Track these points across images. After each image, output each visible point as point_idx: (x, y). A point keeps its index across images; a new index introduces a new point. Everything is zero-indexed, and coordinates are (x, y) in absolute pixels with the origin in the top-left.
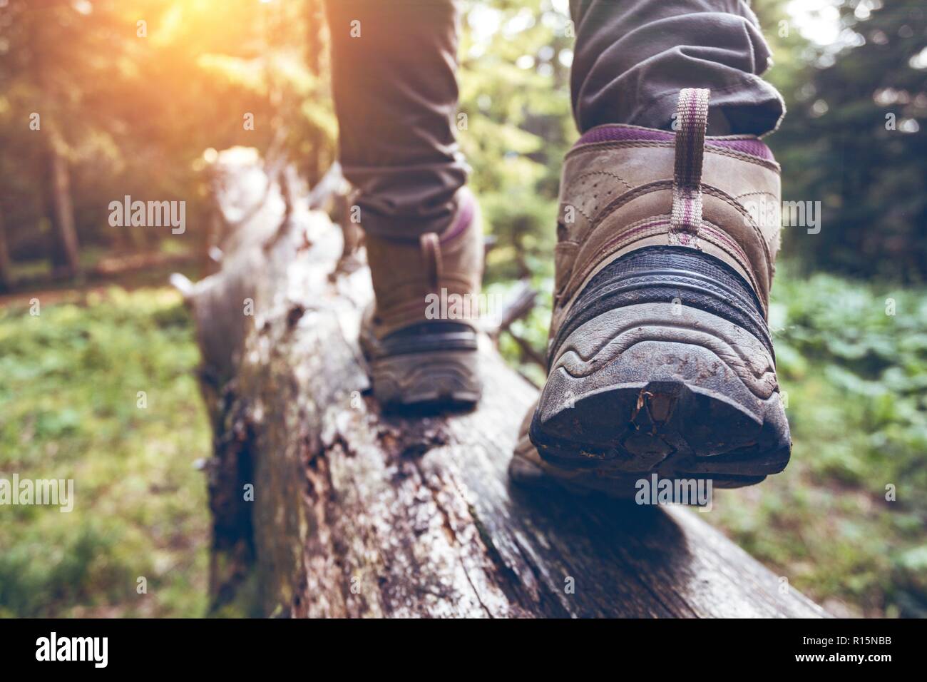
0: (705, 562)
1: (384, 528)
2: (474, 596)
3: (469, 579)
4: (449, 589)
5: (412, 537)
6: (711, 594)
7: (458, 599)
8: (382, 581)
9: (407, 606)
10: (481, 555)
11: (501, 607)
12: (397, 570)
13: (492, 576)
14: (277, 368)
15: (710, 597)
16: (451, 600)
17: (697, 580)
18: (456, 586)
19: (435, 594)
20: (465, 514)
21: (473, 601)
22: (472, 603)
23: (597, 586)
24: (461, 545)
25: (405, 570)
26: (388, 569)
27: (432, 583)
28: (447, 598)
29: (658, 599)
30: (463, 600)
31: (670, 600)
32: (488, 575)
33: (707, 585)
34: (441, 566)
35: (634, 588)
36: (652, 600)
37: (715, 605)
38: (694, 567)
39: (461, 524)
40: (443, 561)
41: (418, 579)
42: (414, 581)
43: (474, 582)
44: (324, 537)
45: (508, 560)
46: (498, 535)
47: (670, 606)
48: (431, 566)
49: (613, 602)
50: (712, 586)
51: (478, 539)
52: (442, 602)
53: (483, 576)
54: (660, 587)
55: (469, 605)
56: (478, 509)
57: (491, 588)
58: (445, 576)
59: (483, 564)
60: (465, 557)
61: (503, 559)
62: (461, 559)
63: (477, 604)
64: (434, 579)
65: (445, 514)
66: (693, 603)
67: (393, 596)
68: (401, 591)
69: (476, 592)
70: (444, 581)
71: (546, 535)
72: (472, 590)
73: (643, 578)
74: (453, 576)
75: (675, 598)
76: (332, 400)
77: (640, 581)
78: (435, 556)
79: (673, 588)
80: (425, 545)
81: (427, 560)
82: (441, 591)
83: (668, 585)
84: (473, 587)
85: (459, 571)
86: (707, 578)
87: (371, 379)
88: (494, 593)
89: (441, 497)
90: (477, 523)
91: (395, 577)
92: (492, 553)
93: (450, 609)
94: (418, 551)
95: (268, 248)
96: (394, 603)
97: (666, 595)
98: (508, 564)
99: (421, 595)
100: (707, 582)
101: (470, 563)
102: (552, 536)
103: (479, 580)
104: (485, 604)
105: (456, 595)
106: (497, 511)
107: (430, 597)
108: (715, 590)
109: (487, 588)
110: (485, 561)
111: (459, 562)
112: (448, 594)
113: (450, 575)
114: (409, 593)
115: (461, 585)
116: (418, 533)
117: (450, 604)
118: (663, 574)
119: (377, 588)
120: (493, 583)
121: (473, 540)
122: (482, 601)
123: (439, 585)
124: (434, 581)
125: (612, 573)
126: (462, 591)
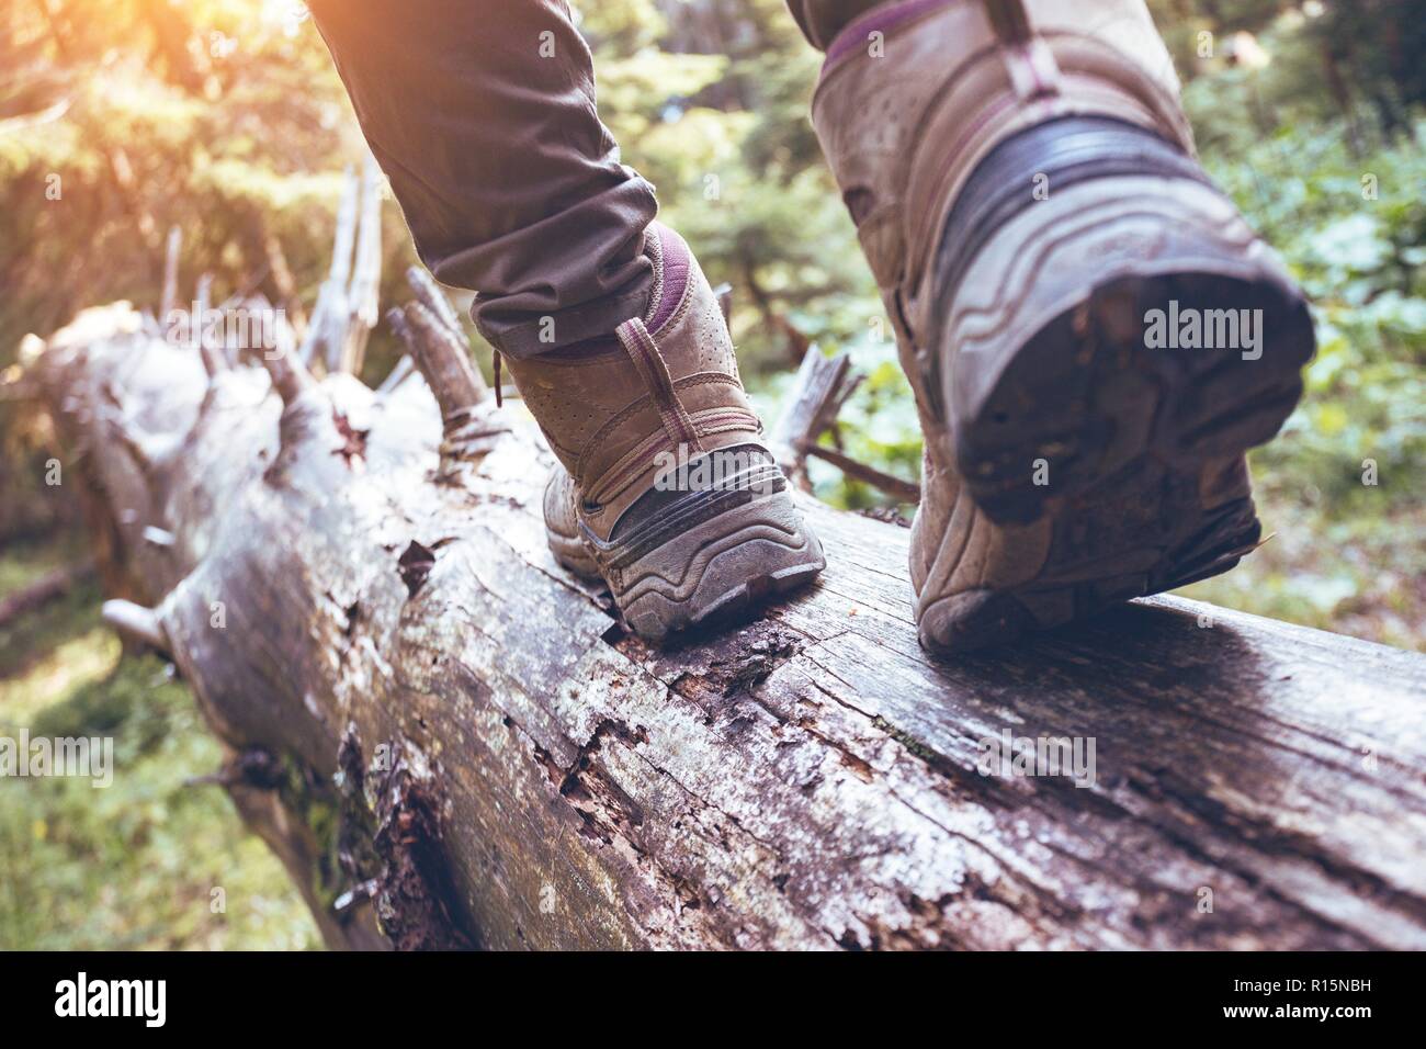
0: (1279, 657)
1: (746, 811)
2: (935, 828)
3: (916, 811)
4: (890, 837)
5: (799, 798)
6: (1300, 691)
7: (912, 844)
8: (780, 882)
9: (837, 893)
10: (921, 773)
11: (981, 823)
12: (797, 854)
13: (952, 794)
14: (417, 671)
15: (1297, 695)
16: (902, 850)
17: (1272, 682)
18: (900, 830)
19: (874, 855)
20: (870, 731)
21: (936, 835)
22: (936, 838)
23: (1116, 740)
24: (886, 774)
25: (811, 848)
26: (782, 860)
27: (861, 843)
28: (895, 851)
29: (1216, 724)
30: (919, 841)
31: (1235, 718)
32: (944, 793)
33: (1287, 682)
34: (866, 815)
35: (1175, 724)
36: (1209, 729)
37: (1308, 701)
38: (1262, 667)
39: (870, 747)
40: (866, 807)
41: (837, 848)
42: (834, 854)
43: (927, 811)
44: (651, 879)
45: (966, 761)
46: (937, 736)
47: (1238, 726)
48: (849, 822)
49: (1148, 751)
50: (1298, 680)
51: (906, 755)
52: (888, 859)
53: (936, 797)
54: (1215, 709)
55: (932, 843)
56: (889, 716)
57: (955, 807)
58: (878, 824)
59: (931, 783)
60: (897, 786)
61: (959, 763)
62: (892, 792)
63: (944, 836)
64: (862, 836)
65: (840, 745)
66: (1272, 710)
67: (809, 890)
68: (816, 878)
69: (935, 822)
70: (879, 832)
71: (1011, 707)
72: (928, 823)
73: (1184, 707)
74: (891, 819)
75: (1243, 714)
76: (558, 672)
77: (1181, 713)
78: (849, 807)
79: (1236, 703)
80: (826, 801)
81: (840, 816)
82: (880, 846)
83: (1227, 702)
84: (928, 818)
85: (898, 808)
86: (1287, 674)
87: (612, 611)
88: (965, 811)
89: (822, 727)
90: (897, 735)
91: (799, 865)
92: (938, 763)
93: (905, 863)
94: (820, 812)
95: (274, 478)
96: (814, 899)
97: (1229, 715)
98: (968, 767)
99: (852, 867)
100: (1288, 678)
101: (908, 791)
102: (1020, 705)
103: (934, 806)
104: (956, 830)
105: (906, 840)
106: (921, 707)
107: (867, 863)
108: (1304, 684)
109: (951, 809)
110: (933, 779)
111: (891, 798)
112: (894, 845)
113: (886, 819)
114: (832, 874)
115: (906, 823)
116: (808, 789)
117: (902, 855)
118: (1213, 691)
119: (776, 894)
120: (956, 800)
121: (899, 759)
122: (950, 828)
123: (873, 840)
124: (864, 839)
125: (1134, 718)
126: (913, 831)
